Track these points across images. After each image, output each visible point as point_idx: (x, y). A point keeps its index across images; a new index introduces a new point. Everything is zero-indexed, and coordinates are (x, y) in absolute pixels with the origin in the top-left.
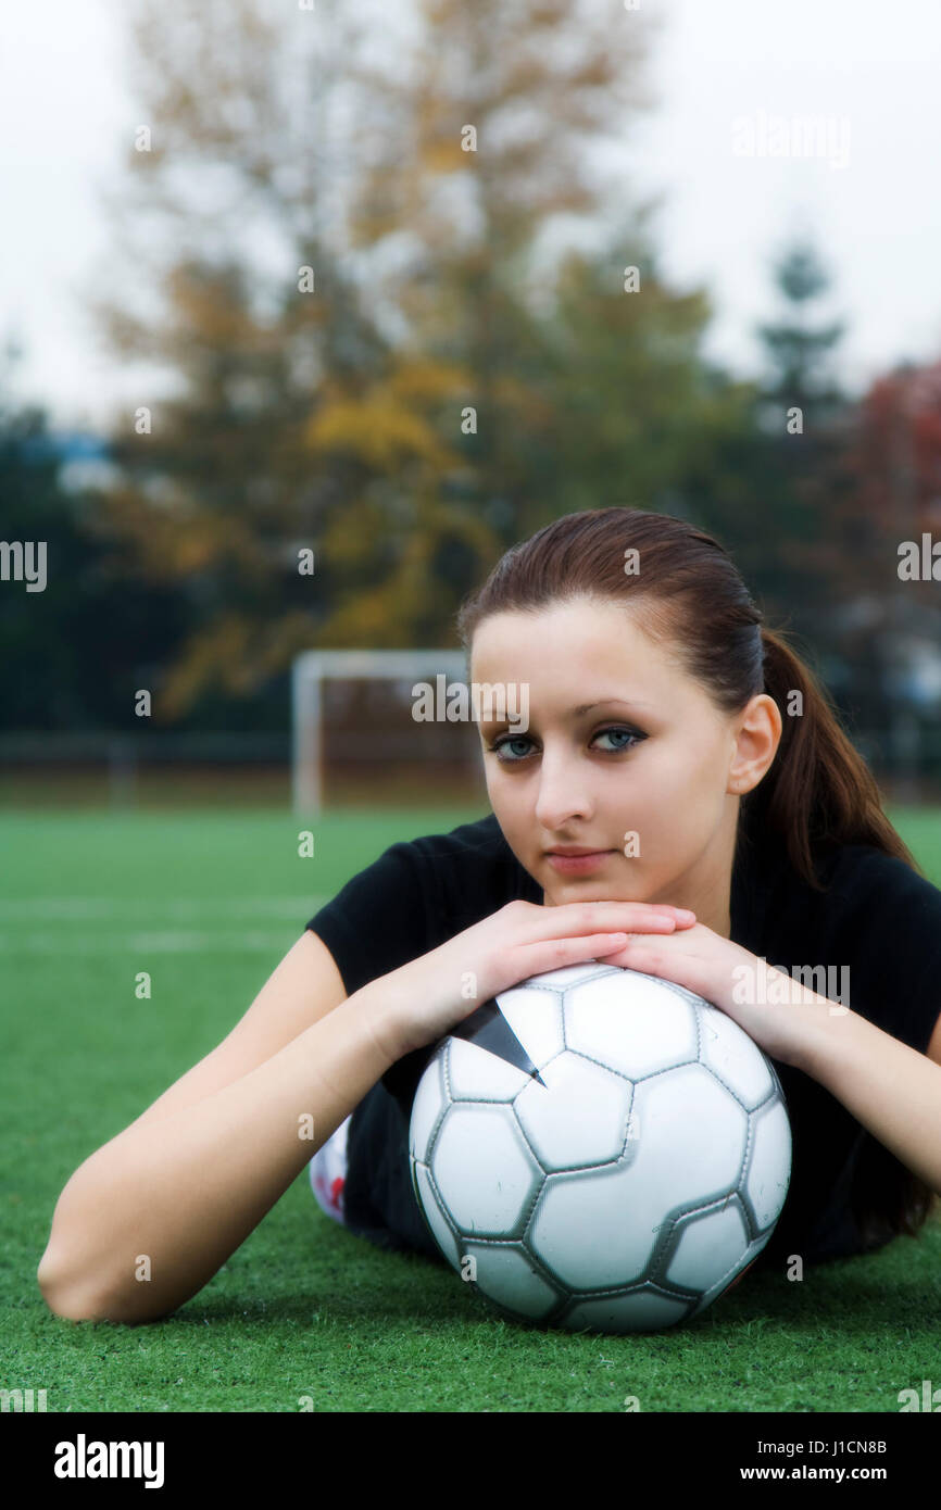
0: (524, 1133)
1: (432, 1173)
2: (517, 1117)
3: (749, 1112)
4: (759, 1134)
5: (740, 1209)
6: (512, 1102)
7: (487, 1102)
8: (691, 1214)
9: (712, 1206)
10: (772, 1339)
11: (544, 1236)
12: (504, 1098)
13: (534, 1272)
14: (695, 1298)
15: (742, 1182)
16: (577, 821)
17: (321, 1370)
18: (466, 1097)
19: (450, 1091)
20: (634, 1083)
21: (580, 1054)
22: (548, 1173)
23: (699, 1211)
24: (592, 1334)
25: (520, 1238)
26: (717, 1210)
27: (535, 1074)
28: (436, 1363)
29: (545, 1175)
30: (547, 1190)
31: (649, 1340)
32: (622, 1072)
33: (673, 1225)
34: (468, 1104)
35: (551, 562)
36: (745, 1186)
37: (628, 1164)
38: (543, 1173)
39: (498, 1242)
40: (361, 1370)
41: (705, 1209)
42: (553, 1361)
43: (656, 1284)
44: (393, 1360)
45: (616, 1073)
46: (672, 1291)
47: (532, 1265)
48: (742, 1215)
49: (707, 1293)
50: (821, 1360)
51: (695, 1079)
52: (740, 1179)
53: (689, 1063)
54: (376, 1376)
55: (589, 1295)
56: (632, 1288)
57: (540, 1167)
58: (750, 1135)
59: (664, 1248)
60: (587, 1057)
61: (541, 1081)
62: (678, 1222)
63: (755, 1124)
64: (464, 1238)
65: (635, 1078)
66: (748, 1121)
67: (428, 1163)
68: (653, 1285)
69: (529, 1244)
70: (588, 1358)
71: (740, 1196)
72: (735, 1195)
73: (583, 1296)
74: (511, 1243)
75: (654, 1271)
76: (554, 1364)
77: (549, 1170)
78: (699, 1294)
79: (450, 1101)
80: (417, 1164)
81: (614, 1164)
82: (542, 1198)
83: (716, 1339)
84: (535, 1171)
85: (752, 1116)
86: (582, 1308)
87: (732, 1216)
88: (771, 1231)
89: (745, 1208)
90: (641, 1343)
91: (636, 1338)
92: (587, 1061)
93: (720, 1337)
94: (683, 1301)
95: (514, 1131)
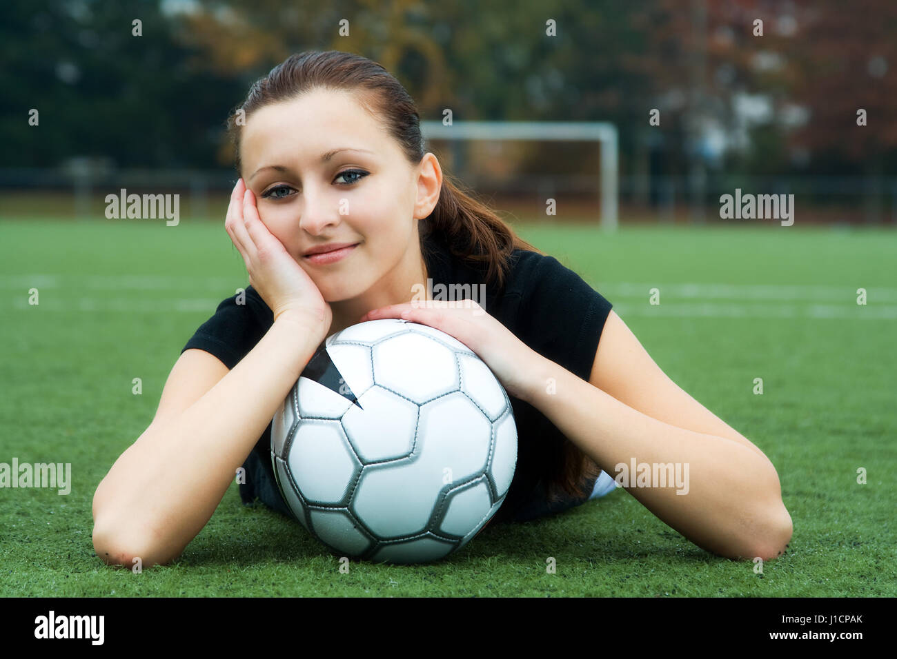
0: (348, 439)
1: (288, 464)
2: (344, 429)
3: (492, 423)
4: (498, 435)
5: (486, 484)
6: (340, 419)
7: (324, 419)
8: (456, 489)
9: (469, 483)
10: (503, 569)
11: (362, 505)
12: (335, 417)
13: (355, 527)
14: (458, 541)
15: (488, 467)
16: (331, 228)
17: (207, 586)
18: (310, 415)
19: (299, 411)
20: (419, 406)
21: (384, 388)
22: (364, 465)
23: (461, 487)
24: (388, 564)
25: (347, 506)
26: (473, 485)
27: (355, 401)
28: (282, 582)
29: (362, 467)
30: (364, 475)
31: (424, 568)
32: (412, 399)
33: (445, 496)
34: (311, 420)
35: (295, 71)
36: (490, 470)
37: (416, 458)
38: (362, 465)
39: (331, 509)
40: (233, 586)
41: (465, 485)
42: (359, 582)
43: (434, 533)
44: (255, 580)
45: (408, 399)
46: (443, 537)
47: (354, 523)
48: (488, 488)
49: (466, 537)
50: (530, 582)
51: (457, 401)
52: (487, 465)
53: (454, 392)
54: (242, 590)
55: (390, 541)
56: (418, 536)
57: (359, 461)
58: (493, 437)
59: (439, 510)
60: (389, 390)
61: (358, 405)
62: (448, 494)
63: (496, 429)
64: (309, 505)
65: (420, 403)
66: (492, 428)
67: (285, 457)
68: (432, 534)
69: (351, 509)
70: (381, 581)
71: (487, 476)
72: (484, 475)
73: (386, 542)
74: (340, 509)
75: (432, 525)
76: (359, 584)
77: (365, 462)
78: (460, 538)
79: (299, 418)
80: (277, 458)
81: (407, 458)
82: (361, 481)
83: (468, 568)
84: (356, 463)
85: (494, 425)
86: (385, 549)
87: (482, 488)
88: (505, 496)
89: (490, 483)
90: (419, 570)
91: (416, 567)
92: (389, 392)
93: (471, 567)
94: (449, 543)
95: (343, 438)
